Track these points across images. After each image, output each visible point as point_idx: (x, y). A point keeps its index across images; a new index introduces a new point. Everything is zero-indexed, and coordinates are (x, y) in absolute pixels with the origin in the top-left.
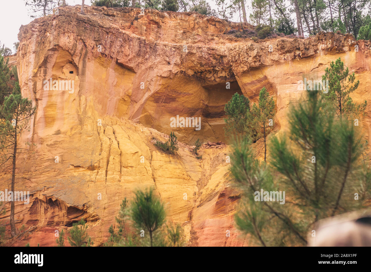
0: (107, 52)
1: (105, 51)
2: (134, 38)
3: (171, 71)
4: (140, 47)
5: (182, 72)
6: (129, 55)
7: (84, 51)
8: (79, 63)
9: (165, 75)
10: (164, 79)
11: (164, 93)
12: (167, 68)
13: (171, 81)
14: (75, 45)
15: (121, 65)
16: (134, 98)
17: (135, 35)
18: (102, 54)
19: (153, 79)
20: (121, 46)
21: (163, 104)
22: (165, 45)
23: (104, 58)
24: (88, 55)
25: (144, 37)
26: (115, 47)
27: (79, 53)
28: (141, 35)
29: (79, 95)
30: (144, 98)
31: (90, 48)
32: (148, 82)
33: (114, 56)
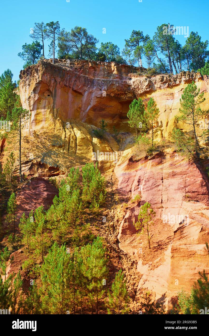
0: (67, 85)
1: (66, 83)
2: (82, 76)
4: (85, 81)
5: (108, 94)
6: (79, 86)
7: (55, 84)
8: (52, 91)
9: (99, 96)
10: (98, 98)
11: (98, 106)
12: (100, 92)
13: (102, 99)
14: (50, 81)
15: (75, 91)
16: (83, 109)
17: (82, 75)
18: (65, 85)
19: (93, 99)
20: (75, 81)
21: (98, 112)
22: (99, 80)
23: (66, 87)
24: (57, 86)
25: (87, 76)
26: (72, 81)
27: (53, 85)
28: (86, 74)
29: (53, 108)
30: (88, 109)
31: (58, 82)
32: (90, 100)
33: (71, 86)
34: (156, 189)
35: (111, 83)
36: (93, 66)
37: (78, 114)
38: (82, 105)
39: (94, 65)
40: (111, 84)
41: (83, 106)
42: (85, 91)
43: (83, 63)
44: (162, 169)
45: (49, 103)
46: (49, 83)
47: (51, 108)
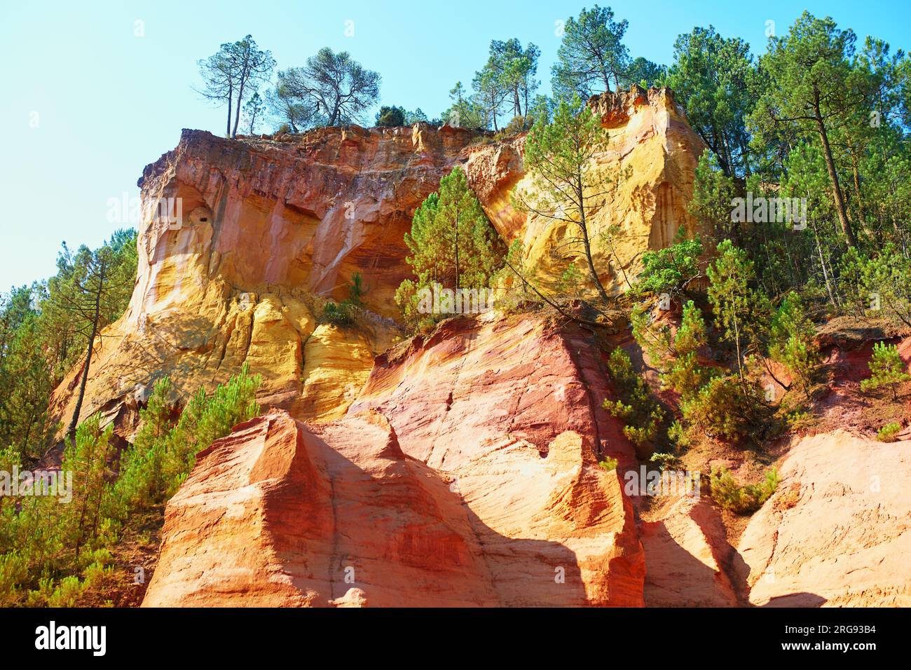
0: (265, 189)
1: (261, 186)
2: (316, 167)
3: (378, 212)
4: (326, 180)
5: (399, 213)
6: (305, 192)
7: (222, 187)
8: (214, 206)
9: (369, 219)
10: (369, 226)
11: (374, 250)
12: (373, 208)
13: (383, 229)
14: (206, 179)
15: (293, 208)
16: (319, 259)
17: (318, 163)
18: (257, 192)
19: (351, 229)
20: (292, 179)
21: (377, 270)
22: (371, 175)
23: (260, 198)
24: (230, 192)
25: (333, 166)
26: (281, 181)
27: (214, 190)
28: (330, 162)
29: (210, 250)
30: (337, 259)
31: (233, 181)
32: (343, 234)
33: (279, 195)
34: (420, 431)
35: (404, 178)
36: (350, 137)
37: (305, 272)
38: (316, 248)
39: (355, 135)
40: (406, 180)
41: (321, 250)
42: (326, 208)
43: (326, 135)
44: (457, 370)
45: (200, 239)
46: (200, 184)
47: (205, 250)
